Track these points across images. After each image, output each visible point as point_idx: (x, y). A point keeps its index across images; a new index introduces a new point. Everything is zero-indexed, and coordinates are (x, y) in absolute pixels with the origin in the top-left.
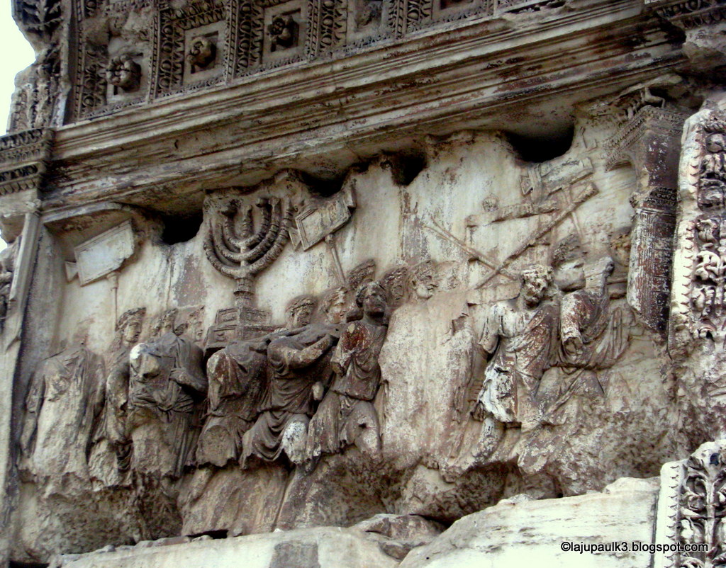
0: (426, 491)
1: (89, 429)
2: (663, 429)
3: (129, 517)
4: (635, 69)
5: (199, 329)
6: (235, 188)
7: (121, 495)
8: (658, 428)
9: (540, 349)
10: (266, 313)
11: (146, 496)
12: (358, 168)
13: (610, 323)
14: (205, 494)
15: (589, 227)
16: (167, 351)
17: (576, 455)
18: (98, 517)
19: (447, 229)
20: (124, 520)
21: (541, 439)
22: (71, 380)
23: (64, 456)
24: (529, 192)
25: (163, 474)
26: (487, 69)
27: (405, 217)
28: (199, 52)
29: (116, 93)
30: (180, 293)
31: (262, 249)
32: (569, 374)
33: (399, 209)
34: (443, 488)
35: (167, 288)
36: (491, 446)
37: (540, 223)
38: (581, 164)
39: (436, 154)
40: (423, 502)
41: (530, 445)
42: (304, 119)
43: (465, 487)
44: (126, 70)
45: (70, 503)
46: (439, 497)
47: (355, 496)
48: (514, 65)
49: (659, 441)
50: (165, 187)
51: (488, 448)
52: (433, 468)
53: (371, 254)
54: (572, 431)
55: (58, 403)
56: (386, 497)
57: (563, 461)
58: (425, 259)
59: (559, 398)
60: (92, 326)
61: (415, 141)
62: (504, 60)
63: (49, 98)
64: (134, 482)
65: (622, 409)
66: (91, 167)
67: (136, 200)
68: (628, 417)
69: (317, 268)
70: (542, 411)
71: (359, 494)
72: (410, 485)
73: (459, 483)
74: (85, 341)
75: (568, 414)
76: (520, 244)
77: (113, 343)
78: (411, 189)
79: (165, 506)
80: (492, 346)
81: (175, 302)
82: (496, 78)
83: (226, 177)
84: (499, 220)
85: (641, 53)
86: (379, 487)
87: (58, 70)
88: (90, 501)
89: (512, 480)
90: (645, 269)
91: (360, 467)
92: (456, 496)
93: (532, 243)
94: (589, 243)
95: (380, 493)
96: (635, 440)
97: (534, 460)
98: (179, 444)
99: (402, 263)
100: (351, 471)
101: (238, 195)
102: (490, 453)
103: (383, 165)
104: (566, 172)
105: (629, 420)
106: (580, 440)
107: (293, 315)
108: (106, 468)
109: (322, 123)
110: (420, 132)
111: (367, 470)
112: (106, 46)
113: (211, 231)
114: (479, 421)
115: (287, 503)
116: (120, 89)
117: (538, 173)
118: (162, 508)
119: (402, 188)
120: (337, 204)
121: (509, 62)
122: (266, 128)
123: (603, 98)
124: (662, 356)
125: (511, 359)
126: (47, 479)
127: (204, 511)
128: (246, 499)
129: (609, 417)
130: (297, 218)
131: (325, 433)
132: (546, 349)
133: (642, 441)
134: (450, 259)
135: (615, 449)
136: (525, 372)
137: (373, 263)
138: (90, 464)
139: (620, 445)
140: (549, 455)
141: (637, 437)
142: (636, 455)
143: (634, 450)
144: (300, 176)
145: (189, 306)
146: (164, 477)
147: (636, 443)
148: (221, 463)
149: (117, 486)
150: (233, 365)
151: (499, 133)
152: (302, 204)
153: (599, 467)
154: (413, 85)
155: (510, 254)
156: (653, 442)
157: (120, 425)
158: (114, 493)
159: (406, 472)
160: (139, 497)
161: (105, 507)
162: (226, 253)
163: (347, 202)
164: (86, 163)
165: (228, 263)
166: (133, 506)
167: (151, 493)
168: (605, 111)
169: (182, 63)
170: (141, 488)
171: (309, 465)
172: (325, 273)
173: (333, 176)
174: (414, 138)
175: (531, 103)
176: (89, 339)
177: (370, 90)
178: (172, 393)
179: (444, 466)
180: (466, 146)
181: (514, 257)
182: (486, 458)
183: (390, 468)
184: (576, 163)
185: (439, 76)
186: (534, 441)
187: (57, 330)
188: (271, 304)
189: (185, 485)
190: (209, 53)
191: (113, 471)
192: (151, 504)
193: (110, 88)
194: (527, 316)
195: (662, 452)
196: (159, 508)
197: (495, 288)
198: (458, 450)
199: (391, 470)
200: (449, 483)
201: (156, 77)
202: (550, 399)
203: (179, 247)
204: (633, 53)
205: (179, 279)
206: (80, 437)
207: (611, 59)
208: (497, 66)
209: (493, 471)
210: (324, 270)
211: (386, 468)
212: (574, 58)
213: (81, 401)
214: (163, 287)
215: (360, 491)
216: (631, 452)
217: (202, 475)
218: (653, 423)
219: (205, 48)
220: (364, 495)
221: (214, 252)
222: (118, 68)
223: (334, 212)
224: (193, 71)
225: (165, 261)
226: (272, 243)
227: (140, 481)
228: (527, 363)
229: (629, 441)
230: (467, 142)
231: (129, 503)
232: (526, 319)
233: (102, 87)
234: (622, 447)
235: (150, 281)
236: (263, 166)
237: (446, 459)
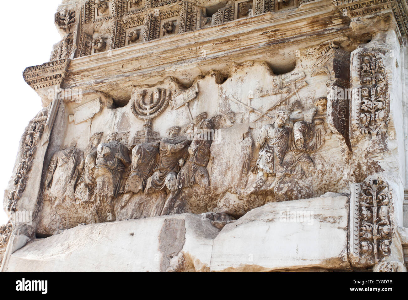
0: (230, 203)
1: (76, 179)
2: (341, 176)
3: (91, 215)
4: (328, 33)
5: (127, 140)
6: (146, 85)
7: (89, 206)
8: (339, 176)
9: (284, 144)
10: (157, 134)
11: (100, 206)
12: (201, 77)
13: (316, 134)
14: (127, 204)
15: (304, 98)
16: (114, 146)
17: (300, 187)
18: (77, 216)
19: (240, 100)
20: (88, 217)
21: (285, 180)
22: (70, 159)
23: (64, 189)
24: (277, 85)
25: (109, 196)
26: (263, 34)
27: (221, 96)
28: (133, 35)
29: (95, 52)
30: (119, 127)
31: (156, 109)
32: (297, 154)
33: (218, 93)
34: (238, 201)
35: (113, 125)
36: (262, 183)
37: (281, 97)
38: (300, 74)
39: (236, 70)
40: (228, 208)
41: (280, 183)
42: (180, 55)
43: (248, 201)
44: (101, 43)
45: (65, 209)
46: (236, 206)
47: (195, 207)
48: (274, 33)
49: (338, 182)
50: (116, 83)
51: (260, 184)
52: (234, 193)
53: (205, 110)
54: (299, 177)
55: (63, 168)
56: (209, 207)
57: (295, 189)
58: (230, 111)
59: (292, 164)
60: (79, 140)
61: (227, 65)
62: (270, 31)
63: (67, 53)
64: (95, 200)
65: (322, 168)
66: (85, 76)
67: (102, 89)
68: (324, 172)
69: (181, 116)
70: (285, 169)
71: (197, 206)
72: (223, 200)
73: (245, 200)
74: (76, 146)
75: (297, 170)
76: (272, 105)
77: (88, 146)
78: (224, 85)
79: (108, 210)
80: (263, 143)
81: (117, 130)
82: (265, 38)
83: (144, 79)
84: (263, 96)
85: (329, 28)
86: (207, 202)
87: (72, 42)
88: (74, 208)
89: (269, 199)
90: (335, 109)
91: (199, 193)
92: (243, 205)
93: (279, 104)
94: (304, 104)
95: (207, 205)
96: (327, 182)
97: (281, 189)
98: (117, 184)
99: (219, 113)
100: (195, 195)
101: (148, 88)
102: (261, 187)
103: (212, 75)
104: (293, 78)
105: (325, 173)
106: (302, 181)
107: (170, 134)
108: (83, 194)
109: (187, 58)
110: (230, 61)
111: (203, 194)
112: (92, 35)
113: (134, 102)
114: (255, 173)
115: (166, 207)
116: (97, 51)
117: (280, 78)
118: (107, 211)
119: (220, 85)
120: (191, 91)
121: (272, 31)
122: (163, 59)
123: (312, 47)
124: (343, 144)
125: (272, 147)
126: (56, 198)
127: (127, 211)
128: (147, 206)
129: (315, 172)
130: (172, 97)
131: (184, 178)
132: (286, 145)
133: (330, 183)
134: (241, 111)
135: (317, 186)
136: (277, 153)
137: (206, 113)
138: (75, 193)
139: (320, 184)
140: (289, 187)
141: (328, 181)
142: (326, 189)
143: (326, 186)
144: (175, 80)
145: (123, 131)
146: (109, 197)
147: (327, 183)
148: (136, 192)
149: (88, 201)
150: (144, 151)
151: (264, 62)
152: (175, 91)
153: (311, 193)
154: (229, 41)
155: (268, 109)
156: (335, 183)
157: (90, 177)
158: (86, 204)
159: (221, 195)
160: (97, 206)
161: (80, 211)
162: (141, 110)
163: (195, 90)
164: (83, 74)
165: (141, 114)
166: (94, 210)
167: (102, 204)
168: (312, 52)
169: (125, 41)
170: (99, 202)
171: (177, 191)
172: (184, 118)
173: (189, 82)
174: (227, 64)
175: (280, 48)
176: (77, 145)
177: (210, 43)
178: (115, 163)
179: (239, 192)
180: (249, 67)
181: (271, 110)
182: (259, 188)
183: (214, 193)
184: (297, 74)
185: (241, 38)
186: (281, 181)
187: (63, 141)
188: (160, 130)
189: (118, 201)
190: (137, 36)
191: (86, 195)
192: (102, 209)
193: (93, 51)
194: (279, 130)
195: (339, 187)
196: (105, 211)
197: (262, 122)
198: (246, 186)
199: (214, 194)
200: (241, 199)
201: (114, 45)
202: (289, 164)
203: (119, 109)
204: (327, 28)
205: (119, 121)
206: (72, 181)
207: (316, 31)
208: (266, 33)
209: (261, 194)
210: (184, 117)
211: (212, 193)
212: (300, 30)
213: (73, 168)
214: (112, 124)
215: (198, 204)
216: (325, 187)
217: (127, 196)
218: (336, 174)
219: (135, 34)
220: (199, 206)
221: (135, 110)
222: (97, 42)
223: (190, 94)
224: (129, 44)
225: (113, 114)
226: (161, 107)
227: (98, 199)
228: (279, 149)
229: (324, 182)
230: (251, 65)
231: (92, 209)
232: (279, 131)
233: (89, 50)
234: (320, 185)
235: (106, 122)
236: (160, 75)
237: (240, 190)
